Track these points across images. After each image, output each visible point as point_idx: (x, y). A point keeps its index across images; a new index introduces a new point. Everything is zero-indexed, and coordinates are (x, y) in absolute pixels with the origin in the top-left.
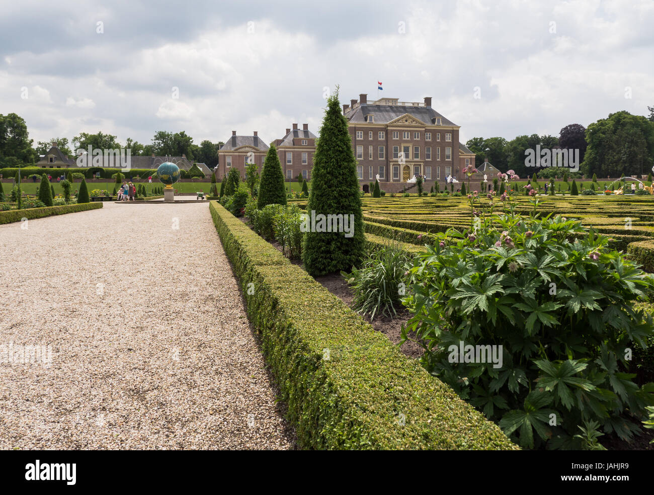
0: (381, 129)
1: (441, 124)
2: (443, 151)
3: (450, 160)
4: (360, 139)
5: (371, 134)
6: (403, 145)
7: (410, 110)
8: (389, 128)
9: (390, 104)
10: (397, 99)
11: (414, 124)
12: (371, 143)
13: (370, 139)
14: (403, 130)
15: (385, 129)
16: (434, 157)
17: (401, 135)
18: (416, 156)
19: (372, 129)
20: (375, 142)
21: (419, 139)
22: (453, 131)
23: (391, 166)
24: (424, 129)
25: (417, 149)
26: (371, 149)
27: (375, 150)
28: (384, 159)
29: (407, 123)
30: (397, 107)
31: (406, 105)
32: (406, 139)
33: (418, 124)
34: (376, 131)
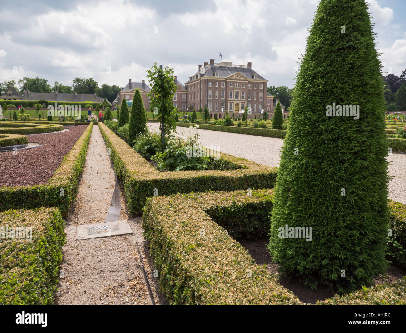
0: (223, 81)
1: (257, 79)
2: (258, 95)
3: (262, 100)
4: (210, 86)
5: (217, 83)
6: (235, 91)
7: (240, 70)
8: (227, 80)
9: (228, 66)
10: (231, 63)
11: (242, 78)
12: (217, 89)
13: (216, 87)
14: (236, 82)
15: (225, 81)
16: (253, 98)
17: (234, 85)
18: (243, 97)
19: (217, 81)
20: (219, 88)
21: (245, 87)
22: (264, 83)
23: (228, 103)
24: (247, 82)
25: (243, 93)
26: (217, 93)
27: (219, 93)
28: (224, 99)
29: (238, 78)
30: (232, 68)
31: (237, 66)
32: (237, 87)
33: (244, 79)
34: (220, 82)
